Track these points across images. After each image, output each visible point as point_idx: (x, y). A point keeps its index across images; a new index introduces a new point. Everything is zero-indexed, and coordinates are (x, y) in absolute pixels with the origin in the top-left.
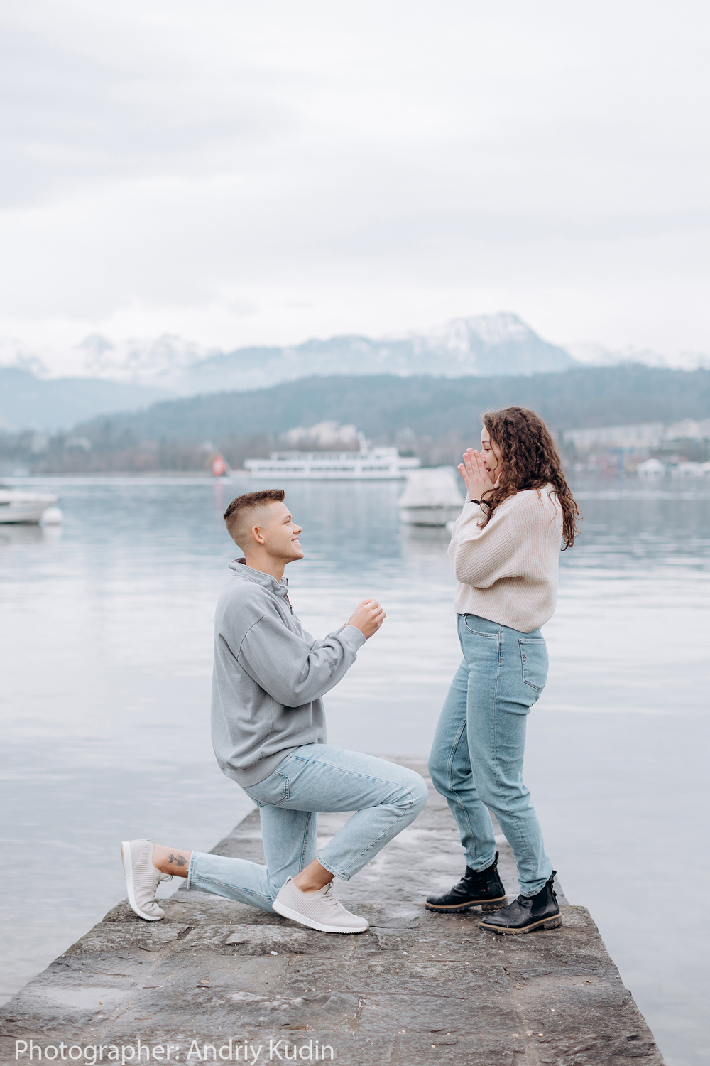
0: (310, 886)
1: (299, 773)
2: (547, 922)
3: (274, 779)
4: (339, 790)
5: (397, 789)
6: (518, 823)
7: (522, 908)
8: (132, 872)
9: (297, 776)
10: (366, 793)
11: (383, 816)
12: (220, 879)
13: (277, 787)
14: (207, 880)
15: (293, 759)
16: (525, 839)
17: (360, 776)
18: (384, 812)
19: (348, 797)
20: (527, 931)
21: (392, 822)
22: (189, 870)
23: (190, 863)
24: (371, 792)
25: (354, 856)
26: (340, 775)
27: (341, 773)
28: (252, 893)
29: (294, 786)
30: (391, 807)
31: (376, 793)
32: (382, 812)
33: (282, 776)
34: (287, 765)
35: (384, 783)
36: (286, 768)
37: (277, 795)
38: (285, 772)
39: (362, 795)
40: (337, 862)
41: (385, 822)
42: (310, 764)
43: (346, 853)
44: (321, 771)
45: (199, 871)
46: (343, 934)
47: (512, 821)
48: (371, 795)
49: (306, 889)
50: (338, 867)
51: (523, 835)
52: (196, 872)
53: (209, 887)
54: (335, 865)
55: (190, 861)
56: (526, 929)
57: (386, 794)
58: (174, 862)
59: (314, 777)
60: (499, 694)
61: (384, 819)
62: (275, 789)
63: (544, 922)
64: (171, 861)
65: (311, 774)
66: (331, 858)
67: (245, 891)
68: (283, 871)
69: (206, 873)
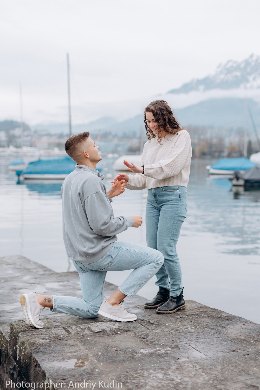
0: (116, 302)
1: (116, 254)
2: (182, 307)
3: (106, 258)
4: (133, 260)
5: (156, 257)
6: (176, 265)
7: (173, 302)
8: (30, 307)
9: (116, 255)
10: (144, 260)
11: (151, 269)
12: (67, 306)
13: (107, 261)
14: (61, 307)
15: (113, 248)
16: (178, 271)
17: (142, 253)
18: (151, 267)
19: (136, 262)
20: (175, 311)
21: (153, 271)
22: (53, 303)
23: (54, 300)
24: (146, 259)
25: (136, 287)
26: (134, 253)
27: (134, 252)
28: (81, 310)
29: (114, 260)
30: (154, 264)
31: (148, 259)
32: (150, 267)
33: (110, 256)
34: (112, 251)
35: (151, 255)
36: (111, 252)
37: (106, 265)
38: (111, 254)
39: (143, 260)
40: (129, 291)
41: (151, 271)
42: (121, 250)
43: (134, 286)
44: (126, 252)
45: (58, 303)
46: (131, 321)
47: (174, 264)
48: (146, 260)
49: (113, 304)
50: (129, 292)
51: (177, 269)
52: (57, 304)
53: (62, 310)
54: (128, 292)
55: (54, 299)
56: (175, 310)
57: (152, 259)
58: (47, 301)
59: (123, 255)
60: (180, 213)
61: (151, 270)
62: (106, 262)
63: (181, 308)
64: (45, 301)
65: (122, 254)
66: (127, 289)
67: (78, 309)
68: (95, 299)
69: (61, 303)
